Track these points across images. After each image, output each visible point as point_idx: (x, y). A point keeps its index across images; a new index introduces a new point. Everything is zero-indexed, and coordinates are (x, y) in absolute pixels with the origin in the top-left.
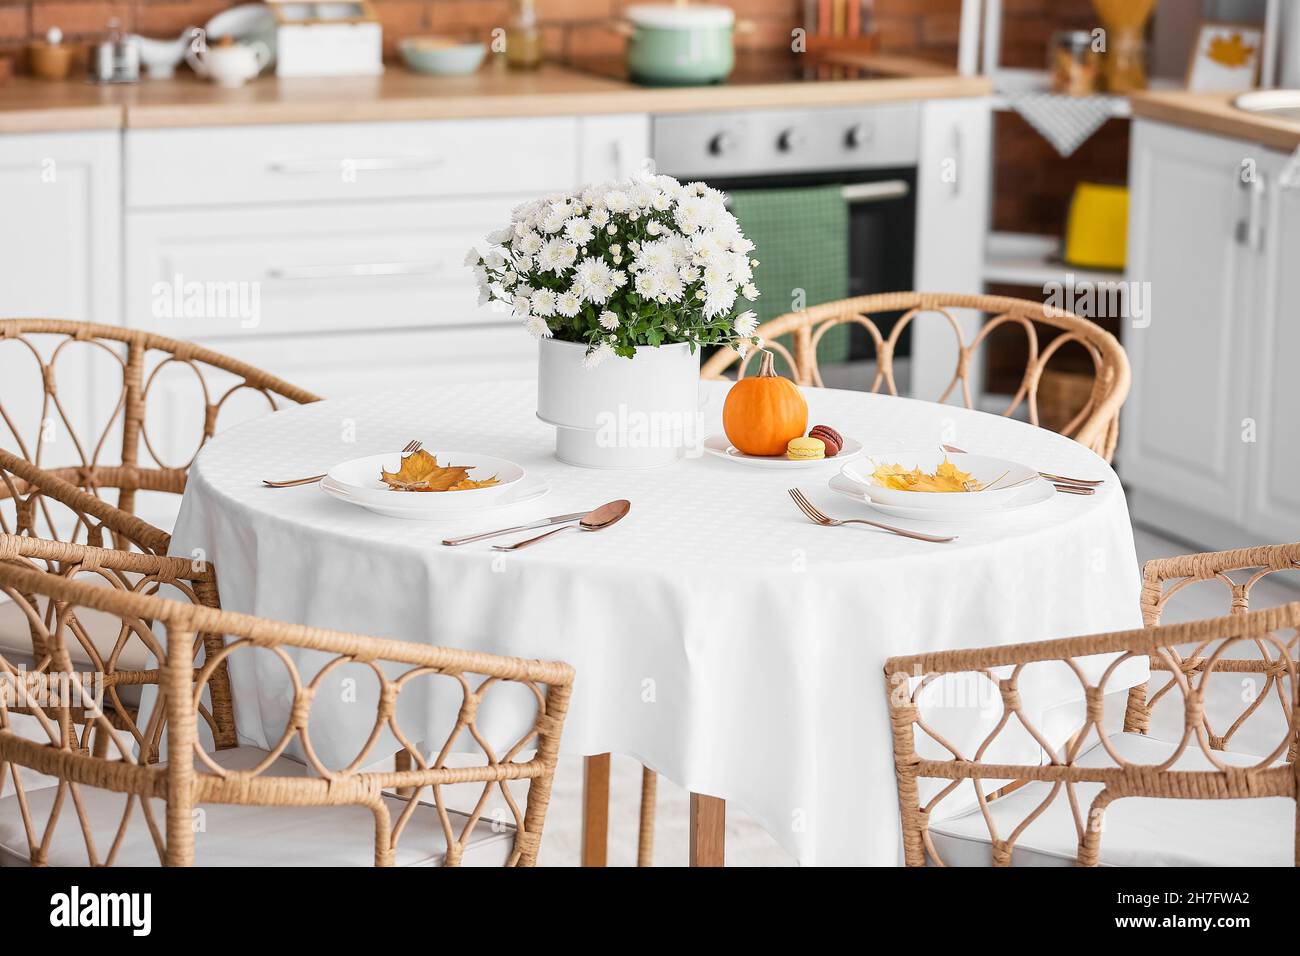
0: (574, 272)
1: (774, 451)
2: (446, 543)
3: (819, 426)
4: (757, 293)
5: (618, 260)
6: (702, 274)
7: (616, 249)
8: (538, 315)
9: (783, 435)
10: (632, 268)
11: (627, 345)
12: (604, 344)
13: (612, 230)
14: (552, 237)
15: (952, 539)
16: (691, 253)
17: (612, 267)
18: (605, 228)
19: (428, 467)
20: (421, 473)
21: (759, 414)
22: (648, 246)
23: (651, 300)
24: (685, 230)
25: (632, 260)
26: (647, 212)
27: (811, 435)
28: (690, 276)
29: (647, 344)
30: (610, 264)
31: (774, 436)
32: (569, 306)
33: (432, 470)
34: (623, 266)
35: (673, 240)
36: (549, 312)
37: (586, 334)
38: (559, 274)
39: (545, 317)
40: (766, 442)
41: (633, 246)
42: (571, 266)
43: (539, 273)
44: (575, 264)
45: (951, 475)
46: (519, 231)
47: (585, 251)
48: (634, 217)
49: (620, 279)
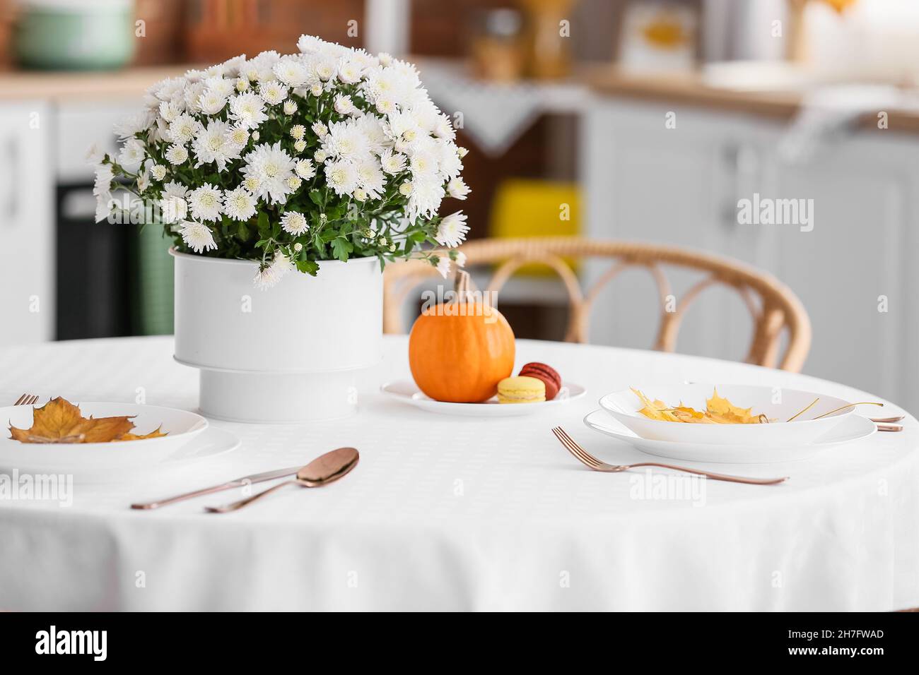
0: (244, 164)
1: (479, 396)
2: (135, 507)
3: (533, 364)
4: (467, 190)
5: (300, 146)
6: (408, 163)
7: (298, 131)
8: (198, 220)
9: (490, 376)
10: (320, 156)
11: (310, 259)
12: (280, 257)
13: (291, 108)
14: (211, 120)
15: (783, 480)
16: (391, 137)
17: (292, 156)
18: (282, 105)
19: (69, 418)
20: (62, 427)
21: (462, 347)
22: (336, 128)
23: (346, 196)
24: (381, 108)
25: (318, 146)
26: (330, 86)
27: (521, 374)
28: (393, 166)
29: (332, 259)
30: (291, 152)
31: (480, 377)
32: (241, 206)
33: (78, 423)
34: (307, 154)
35: (366, 121)
36: (213, 216)
37: (258, 245)
38: (222, 167)
39: (207, 223)
40: (471, 383)
41: (318, 128)
42: (239, 157)
43: (196, 167)
44: (243, 154)
45: (727, 411)
46: (164, 112)
47: (256, 136)
48: (318, 92)
49: (306, 170)
